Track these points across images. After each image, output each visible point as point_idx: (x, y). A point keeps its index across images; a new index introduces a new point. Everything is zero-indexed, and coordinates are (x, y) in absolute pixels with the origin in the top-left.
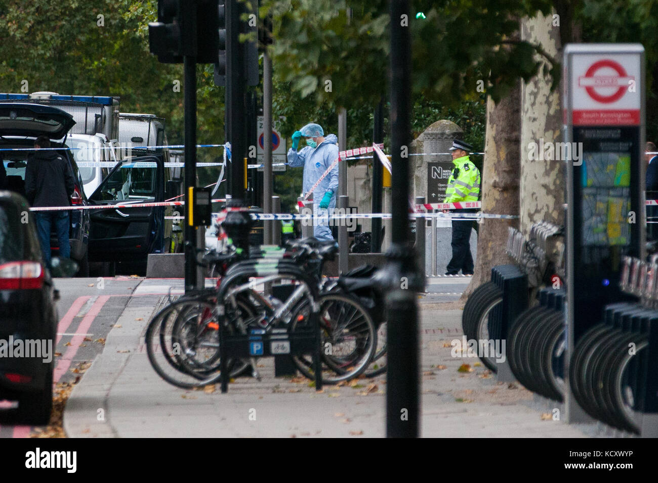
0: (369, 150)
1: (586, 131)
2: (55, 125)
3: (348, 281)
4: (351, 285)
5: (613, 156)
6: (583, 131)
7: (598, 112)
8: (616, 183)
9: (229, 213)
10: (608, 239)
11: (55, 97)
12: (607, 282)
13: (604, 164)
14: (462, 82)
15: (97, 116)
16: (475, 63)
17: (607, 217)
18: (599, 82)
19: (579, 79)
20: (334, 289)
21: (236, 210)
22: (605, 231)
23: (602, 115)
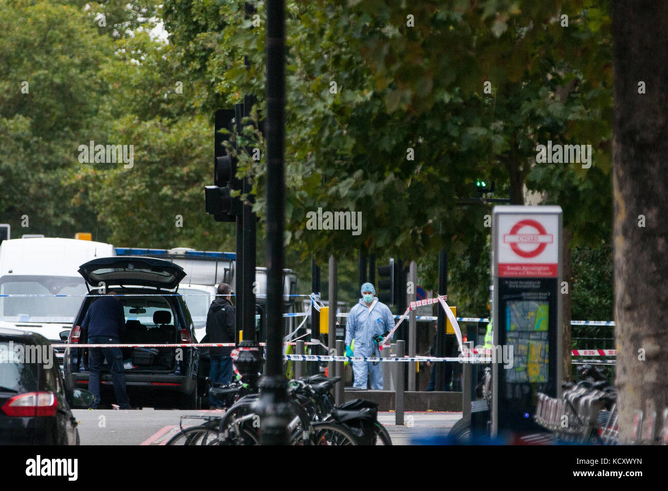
0: (435, 301)
1: (510, 282)
2: (167, 277)
3: (340, 413)
4: (343, 416)
5: (534, 304)
6: (507, 282)
7: (521, 265)
8: (536, 329)
9: (241, 352)
10: (528, 377)
11: (190, 253)
12: (527, 415)
13: (525, 312)
14: (420, 238)
15: (226, 270)
16: (430, 221)
17: (528, 358)
18: (522, 239)
19: (504, 236)
20: (328, 419)
21: (247, 350)
22: (526, 370)
23: (524, 268)
